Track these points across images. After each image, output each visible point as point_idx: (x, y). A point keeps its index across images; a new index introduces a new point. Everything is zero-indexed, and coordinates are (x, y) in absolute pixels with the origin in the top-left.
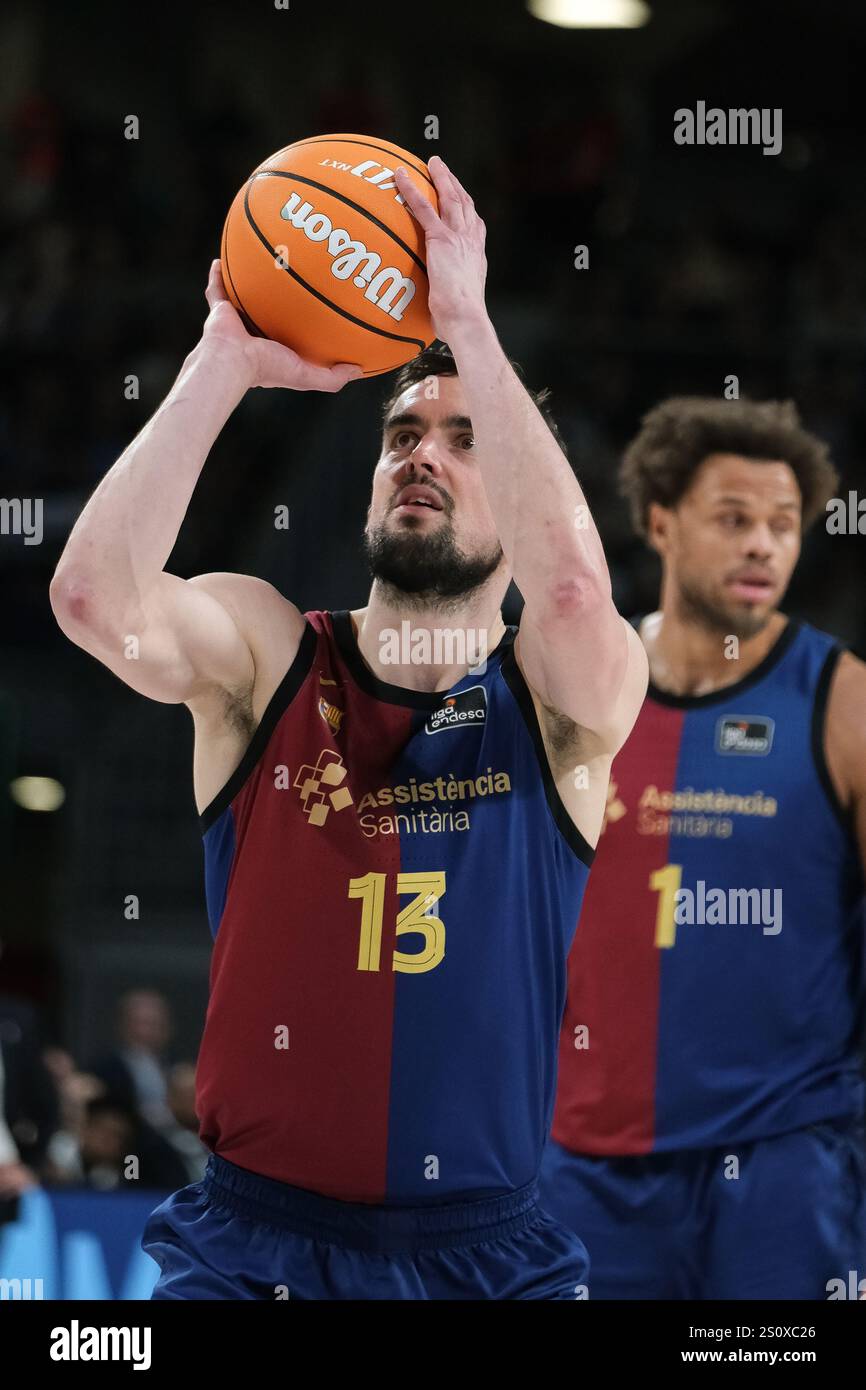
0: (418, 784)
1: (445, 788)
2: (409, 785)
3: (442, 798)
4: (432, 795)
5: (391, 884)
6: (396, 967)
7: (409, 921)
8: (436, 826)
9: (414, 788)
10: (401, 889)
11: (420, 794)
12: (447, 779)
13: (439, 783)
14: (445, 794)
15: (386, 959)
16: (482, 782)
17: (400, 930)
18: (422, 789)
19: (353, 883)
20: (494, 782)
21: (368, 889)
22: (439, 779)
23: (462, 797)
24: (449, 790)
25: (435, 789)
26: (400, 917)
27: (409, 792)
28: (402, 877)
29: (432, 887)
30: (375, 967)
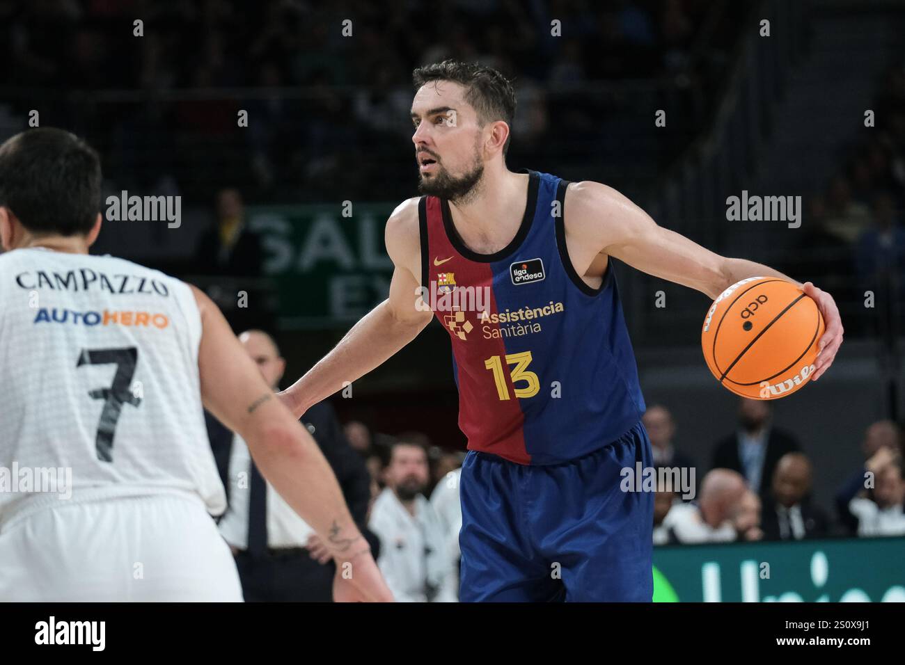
0: (510, 312)
1: (524, 314)
2: (506, 313)
3: (523, 319)
4: (517, 318)
5: (503, 361)
6: (517, 396)
7: (516, 376)
8: (521, 332)
9: (508, 314)
10: (509, 362)
11: (511, 318)
12: (525, 310)
13: (521, 312)
14: (524, 316)
15: (512, 394)
16: (547, 309)
17: (514, 380)
18: (512, 314)
19: (486, 362)
20: (555, 308)
21: (493, 363)
22: (520, 310)
23: (536, 316)
24: (527, 315)
25: (518, 315)
26: (512, 374)
27: (506, 317)
28: (507, 357)
29: (524, 359)
30: (508, 398)
